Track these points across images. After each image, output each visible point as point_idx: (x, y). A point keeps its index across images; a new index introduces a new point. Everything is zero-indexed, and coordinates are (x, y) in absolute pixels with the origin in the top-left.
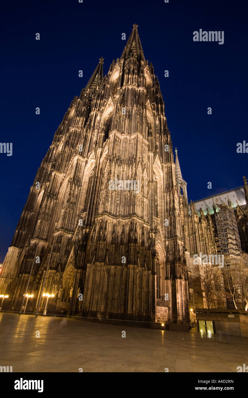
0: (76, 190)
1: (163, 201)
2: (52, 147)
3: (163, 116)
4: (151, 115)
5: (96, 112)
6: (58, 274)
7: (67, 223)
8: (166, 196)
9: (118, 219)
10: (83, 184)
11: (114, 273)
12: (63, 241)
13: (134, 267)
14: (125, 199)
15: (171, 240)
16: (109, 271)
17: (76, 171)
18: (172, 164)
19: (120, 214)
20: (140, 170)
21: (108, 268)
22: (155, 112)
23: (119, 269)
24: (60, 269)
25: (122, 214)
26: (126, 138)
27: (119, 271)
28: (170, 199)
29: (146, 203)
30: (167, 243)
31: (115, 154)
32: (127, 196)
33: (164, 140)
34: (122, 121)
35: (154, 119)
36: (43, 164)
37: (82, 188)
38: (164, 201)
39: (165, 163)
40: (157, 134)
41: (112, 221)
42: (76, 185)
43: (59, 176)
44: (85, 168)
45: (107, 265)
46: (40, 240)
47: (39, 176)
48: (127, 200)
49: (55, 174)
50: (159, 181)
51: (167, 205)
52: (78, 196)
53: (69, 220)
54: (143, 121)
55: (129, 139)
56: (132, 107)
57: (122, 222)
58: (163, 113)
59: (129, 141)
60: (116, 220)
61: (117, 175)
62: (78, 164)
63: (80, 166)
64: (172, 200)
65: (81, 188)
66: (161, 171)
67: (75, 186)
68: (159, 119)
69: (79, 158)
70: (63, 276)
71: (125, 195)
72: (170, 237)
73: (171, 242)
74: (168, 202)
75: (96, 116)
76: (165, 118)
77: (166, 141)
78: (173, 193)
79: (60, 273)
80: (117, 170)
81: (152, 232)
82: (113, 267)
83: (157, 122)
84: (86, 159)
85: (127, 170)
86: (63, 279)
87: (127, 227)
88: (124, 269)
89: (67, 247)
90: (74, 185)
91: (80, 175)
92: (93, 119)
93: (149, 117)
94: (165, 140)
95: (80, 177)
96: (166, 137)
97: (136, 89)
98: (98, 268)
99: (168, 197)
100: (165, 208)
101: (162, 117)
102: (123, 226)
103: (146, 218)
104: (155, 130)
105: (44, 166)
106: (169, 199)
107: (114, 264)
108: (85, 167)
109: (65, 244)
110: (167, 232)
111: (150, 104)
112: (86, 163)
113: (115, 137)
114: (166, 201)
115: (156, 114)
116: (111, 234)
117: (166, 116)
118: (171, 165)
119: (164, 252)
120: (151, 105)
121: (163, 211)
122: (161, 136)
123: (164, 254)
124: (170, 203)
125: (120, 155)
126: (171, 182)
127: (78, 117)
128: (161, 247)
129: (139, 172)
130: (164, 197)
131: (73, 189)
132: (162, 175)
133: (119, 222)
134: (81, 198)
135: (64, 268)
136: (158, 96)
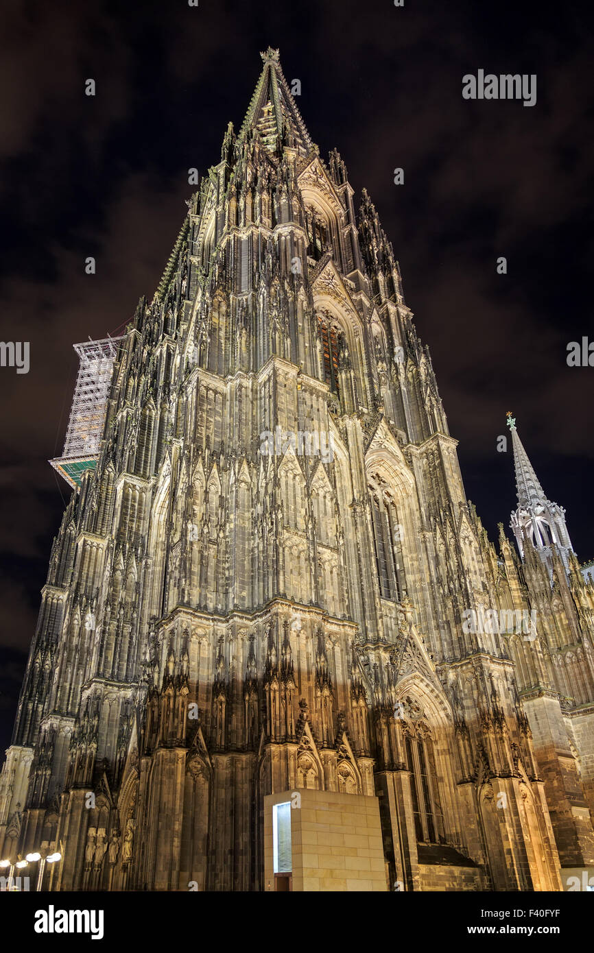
0: (134, 570)
1: (424, 556)
2: (85, 478)
3: (396, 306)
4: (347, 310)
5: (168, 346)
6: (104, 800)
7: (114, 662)
8: (431, 540)
9: (231, 621)
10: (152, 551)
11: (229, 776)
12: (106, 709)
13: (286, 751)
14: (253, 560)
15: (462, 666)
16: (211, 774)
17: (125, 518)
18: (440, 442)
19: (235, 606)
20: (296, 468)
21: (207, 764)
22: (363, 298)
23: (247, 763)
24: (107, 786)
25: (246, 606)
26: (241, 386)
27: (246, 768)
28: (446, 545)
29: (334, 563)
30: (451, 676)
31: (204, 439)
32: (256, 552)
33: (406, 378)
34: (223, 341)
35: (362, 320)
36: (67, 526)
37: (150, 561)
38: (426, 557)
39: (418, 445)
40: (380, 363)
41: (212, 629)
42: (129, 557)
43: (101, 546)
44: (152, 507)
45: (202, 754)
46: (65, 718)
47: (60, 560)
48: (259, 562)
49: (85, 541)
50: (401, 501)
51: (437, 564)
52: (142, 586)
53: (118, 652)
54: (300, 324)
55: (250, 387)
56: (256, 290)
57: (247, 627)
58: (395, 297)
59: (250, 394)
60: (225, 625)
61: (220, 496)
62: (130, 498)
63: (136, 505)
64: (452, 548)
65: (146, 562)
66: (406, 471)
67: (127, 559)
68: (382, 316)
69: (128, 481)
70: (119, 804)
71: (252, 550)
72: (459, 657)
73: (463, 671)
74: (441, 555)
75: (169, 356)
76: (404, 311)
77: (413, 377)
78: (452, 526)
79: (109, 796)
80: (218, 483)
81: (378, 648)
82: (224, 760)
83: (377, 328)
84: (152, 482)
85: (251, 477)
86: (119, 811)
87: (263, 640)
88: (261, 761)
89: (121, 725)
90: (124, 558)
91: (141, 528)
92: (163, 368)
93: (340, 317)
94: (409, 375)
95: (141, 532)
96: (411, 366)
97: (267, 234)
98: (168, 767)
99: (439, 540)
100: (430, 575)
101: (392, 309)
102: (252, 638)
103: (333, 608)
104: (367, 353)
105: (71, 531)
106: (442, 548)
107: (226, 750)
108: (152, 503)
109: (118, 716)
110: (448, 644)
111: (336, 276)
112: (153, 492)
113: (198, 391)
114: (431, 554)
115: (367, 303)
116: (211, 666)
117: (407, 302)
118: (438, 445)
119: (441, 703)
120: (341, 280)
121: (426, 586)
122: (393, 368)
123: (445, 709)
124: (447, 558)
125: (224, 438)
126: (442, 494)
127: (134, 379)
128: (427, 691)
129: (291, 476)
130: (425, 542)
131: (122, 567)
132: (412, 481)
133: (234, 630)
134: (152, 588)
135: (119, 781)
136: (373, 250)
